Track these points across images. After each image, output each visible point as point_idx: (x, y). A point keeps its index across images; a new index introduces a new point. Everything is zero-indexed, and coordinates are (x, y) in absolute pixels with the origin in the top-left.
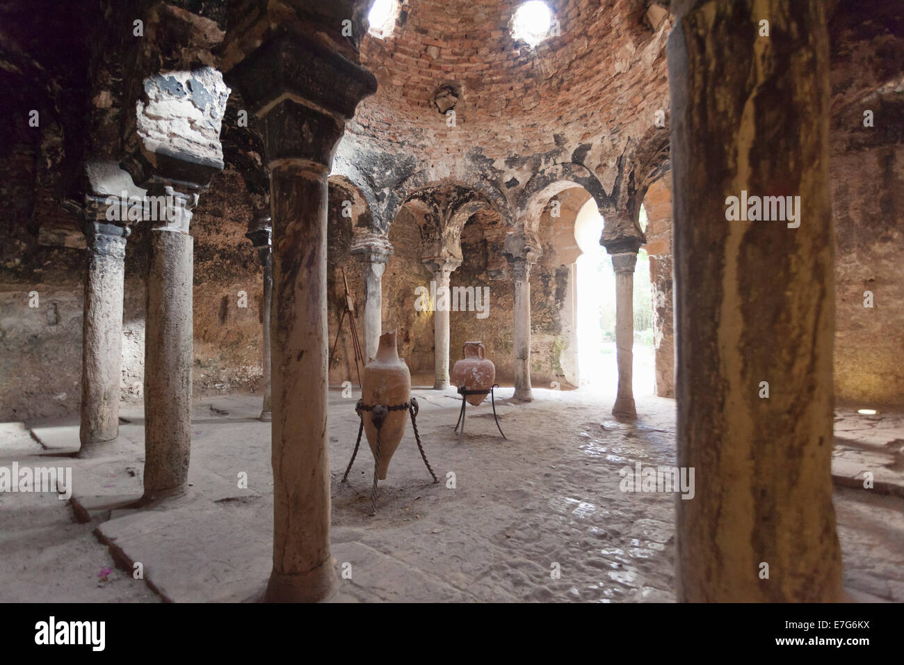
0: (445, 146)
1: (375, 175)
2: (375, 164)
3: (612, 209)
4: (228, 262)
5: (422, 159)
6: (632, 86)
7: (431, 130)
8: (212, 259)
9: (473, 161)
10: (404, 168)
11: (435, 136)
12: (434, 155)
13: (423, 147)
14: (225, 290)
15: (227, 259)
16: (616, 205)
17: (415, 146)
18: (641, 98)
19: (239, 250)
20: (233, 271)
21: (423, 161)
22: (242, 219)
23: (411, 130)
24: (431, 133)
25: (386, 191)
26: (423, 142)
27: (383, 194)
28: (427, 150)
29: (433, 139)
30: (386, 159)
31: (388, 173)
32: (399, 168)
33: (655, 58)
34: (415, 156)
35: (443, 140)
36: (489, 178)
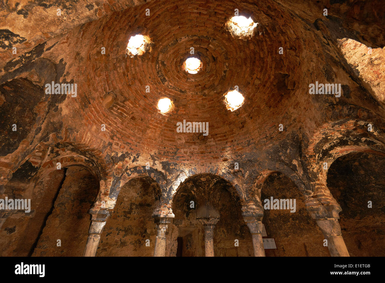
0: (302, 108)
1: (283, 158)
2: (279, 152)
4: (297, 222)
5: (298, 128)
7: (290, 108)
8: (289, 221)
9: (318, 101)
10: (294, 141)
11: (294, 108)
12: (302, 119)
13: (295, 120)
14: (301, 239)
15: (296, 220)
17: (291, 124)
19: (300, 213)
20: (302, 227)
21: (300, 128)
22: (295, 196)
23: (284, 118)
24: (291, 110)
25: (295, 162)
26: (293, 118)
27: (295, 166)
28: (297, 120)
29: (295, 111)
30: (283, 144)
31: (288, 151)
32: (292, 144)
34: (295, 129)
35: (299, 106)
36: (335, 103)
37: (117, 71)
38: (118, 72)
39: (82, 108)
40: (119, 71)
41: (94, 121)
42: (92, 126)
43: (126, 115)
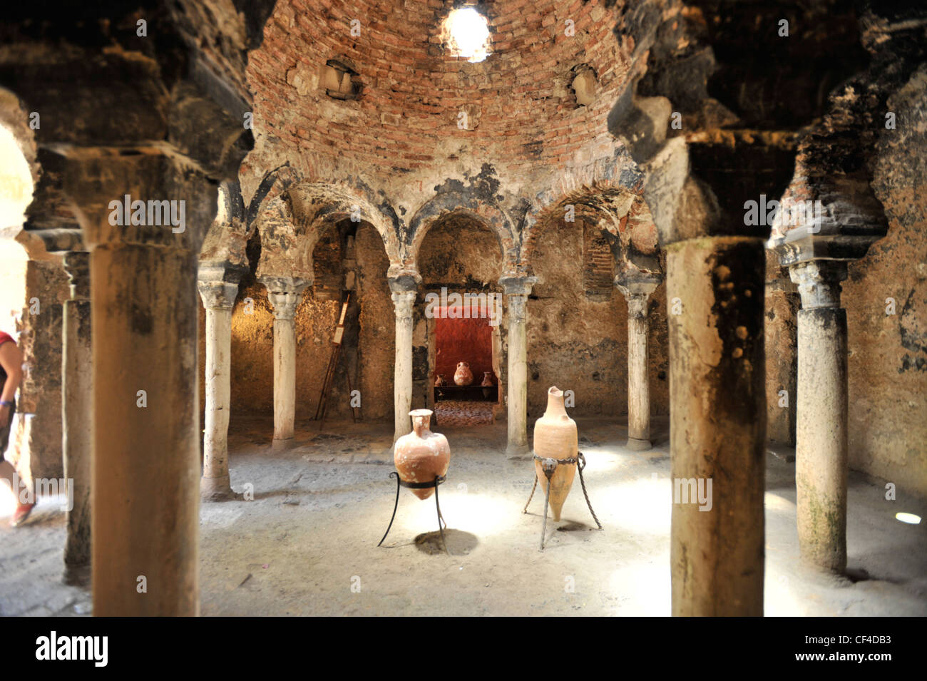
3: (244, 227)
6: (302, 115)
16: (248, 224)
18: (307, 136)
33: (335, 120)
37: (516, 69)
38: (519, 67)
39: (536, 160)
40: (519, 64)
41: (572, 149)
42: (573, 157)
43: (611, 69)
